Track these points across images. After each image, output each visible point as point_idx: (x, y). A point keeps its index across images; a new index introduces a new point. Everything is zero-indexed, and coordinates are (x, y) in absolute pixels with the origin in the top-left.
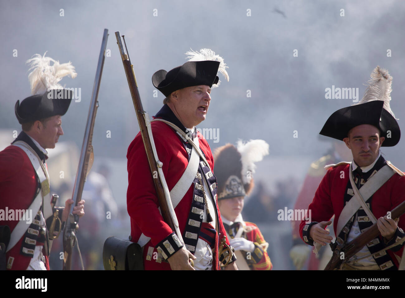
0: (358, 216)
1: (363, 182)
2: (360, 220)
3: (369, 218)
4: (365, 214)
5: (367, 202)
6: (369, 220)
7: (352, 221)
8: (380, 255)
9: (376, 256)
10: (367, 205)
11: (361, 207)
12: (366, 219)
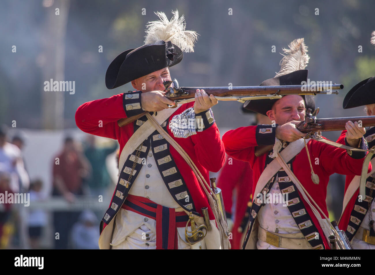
0: (279, 177)
1: (285, 146)
2: (280, 180)
3: (289, 178)
4: (286, 175)
5: (287, 163)
6: (289, 180)
7: (272, 181)
8: (299, 214)
9: (295, 215)
10: (288, 166)
11: (282, 168)
12: (286, 180)
